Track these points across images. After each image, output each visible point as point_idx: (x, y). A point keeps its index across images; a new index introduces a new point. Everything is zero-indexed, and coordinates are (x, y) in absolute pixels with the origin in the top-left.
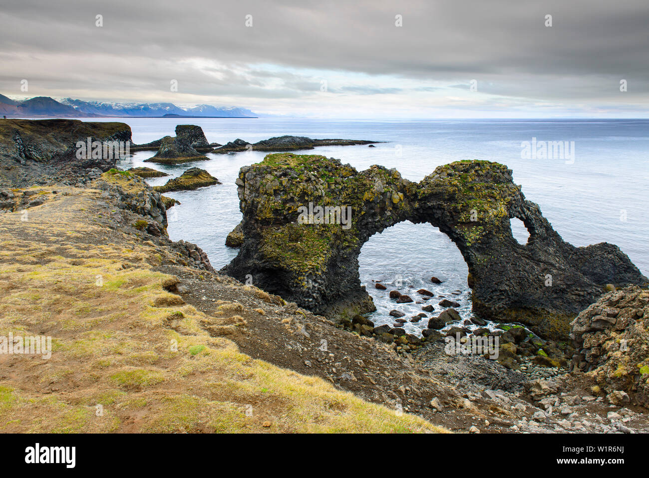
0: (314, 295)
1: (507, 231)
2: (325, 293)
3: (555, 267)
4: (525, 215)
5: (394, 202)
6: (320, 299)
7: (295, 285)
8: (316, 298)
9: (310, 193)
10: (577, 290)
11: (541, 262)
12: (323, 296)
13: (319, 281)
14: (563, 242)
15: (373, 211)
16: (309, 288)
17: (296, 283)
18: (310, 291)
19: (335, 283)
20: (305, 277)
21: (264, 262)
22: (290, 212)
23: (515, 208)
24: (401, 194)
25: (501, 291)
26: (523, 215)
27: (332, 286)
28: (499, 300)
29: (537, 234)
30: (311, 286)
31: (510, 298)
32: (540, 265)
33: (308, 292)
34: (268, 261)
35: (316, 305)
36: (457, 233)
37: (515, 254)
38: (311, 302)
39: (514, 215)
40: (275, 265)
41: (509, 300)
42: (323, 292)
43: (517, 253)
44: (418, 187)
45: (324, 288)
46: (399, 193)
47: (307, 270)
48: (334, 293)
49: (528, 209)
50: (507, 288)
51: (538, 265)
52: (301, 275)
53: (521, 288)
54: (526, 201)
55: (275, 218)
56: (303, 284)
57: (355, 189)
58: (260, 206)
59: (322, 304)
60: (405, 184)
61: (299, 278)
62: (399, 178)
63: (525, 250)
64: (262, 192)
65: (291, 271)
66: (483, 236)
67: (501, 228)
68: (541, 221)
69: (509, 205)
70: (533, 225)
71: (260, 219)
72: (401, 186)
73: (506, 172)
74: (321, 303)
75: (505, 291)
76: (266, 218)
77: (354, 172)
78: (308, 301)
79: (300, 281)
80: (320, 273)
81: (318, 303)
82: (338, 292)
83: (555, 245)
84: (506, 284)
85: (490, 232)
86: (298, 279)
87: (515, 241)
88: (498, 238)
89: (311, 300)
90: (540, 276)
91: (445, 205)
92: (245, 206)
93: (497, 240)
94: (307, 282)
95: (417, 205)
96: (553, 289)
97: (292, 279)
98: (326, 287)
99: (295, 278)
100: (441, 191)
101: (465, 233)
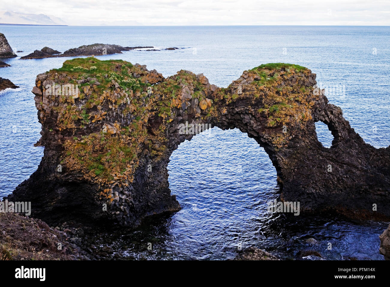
0: (122, 207)
1: (312, 134)
2: (133, 204)
3: (358, 168)
4: (329, 119)
5: (203, 108)
6: (127, 211)
7: (100, 199)
8: (123, 210)
9: (113, 101)
10: (379, 190)
11: (345, 164)
12: (132, 209)
13: (126, 192)
14: (365, 144)
15: (181, 118)
16: (115, 201)
17: (102, 196)
18: (117, 204)
19: (144, 194)
20: (111, 190)
21: (67, 176)
22: (93, 121)
23: (320, 111)
24: (209, 100)
25: (308, 194)
26: (327, 118)
27: (141, 197)
28: (306, 202)
29: (340, 137)
30: (117, 198)
31: (316, 200)
32: (344, 167)
33: (115, 205)
34: (70, 174)
35: (123, 218)
36: (265, 138)
37: (321, 158)
38: (119, 215)
39: (318, 119)
40: (78, 178)
41: (316, 203)
42: (131, 204)
43: (322, 156)
44: (226, 92)
45: (132, 200)
46: (207, 99)
47: (113, 182)
48: (142, 204)
49: (332, 113)
50: (314, 191)
51: (342, 167)
52: (107, 188)
53: (326, 190)
54: (330, 105)
55: (77, 128)
56: (109, 197)
57: (161, 96)
58: (60, 116)
59: (130, 216)
60: (212, 90)
61: (105, 191)
62: (206, 83)
63: (329, 153)
64: (62, 100)
65: (96, 183)
66: (290, 140)
67: (307, 132)
68: (343, 124)
69: (315, 110)
70: (337, 128)
71: (60, 130)
72: (208, 93)
73: (311, 76)
74: (128, 215)
75: (312, 193)
76: (67, 128)
77: (161, 79)
78: (115, 214)
79: (106, 193)
80: (127, 184)
81: (126, 215)
82: (148, 202)
83: (357, 147)
84: (312, 187)
85: (297, 136)
86: (103, 192)
87: (320, 144)
88: (304, 141)
89: (118, 212)
90: (344, 177)
91: (253, 110)
92: (44, 116)
93: (303, 144)
94: (114, 194)
95: (225, 111)
97: (97, 192)
98: (134, 199)
99: (101, 190)
100: (248, 96)
101: (273, 138)
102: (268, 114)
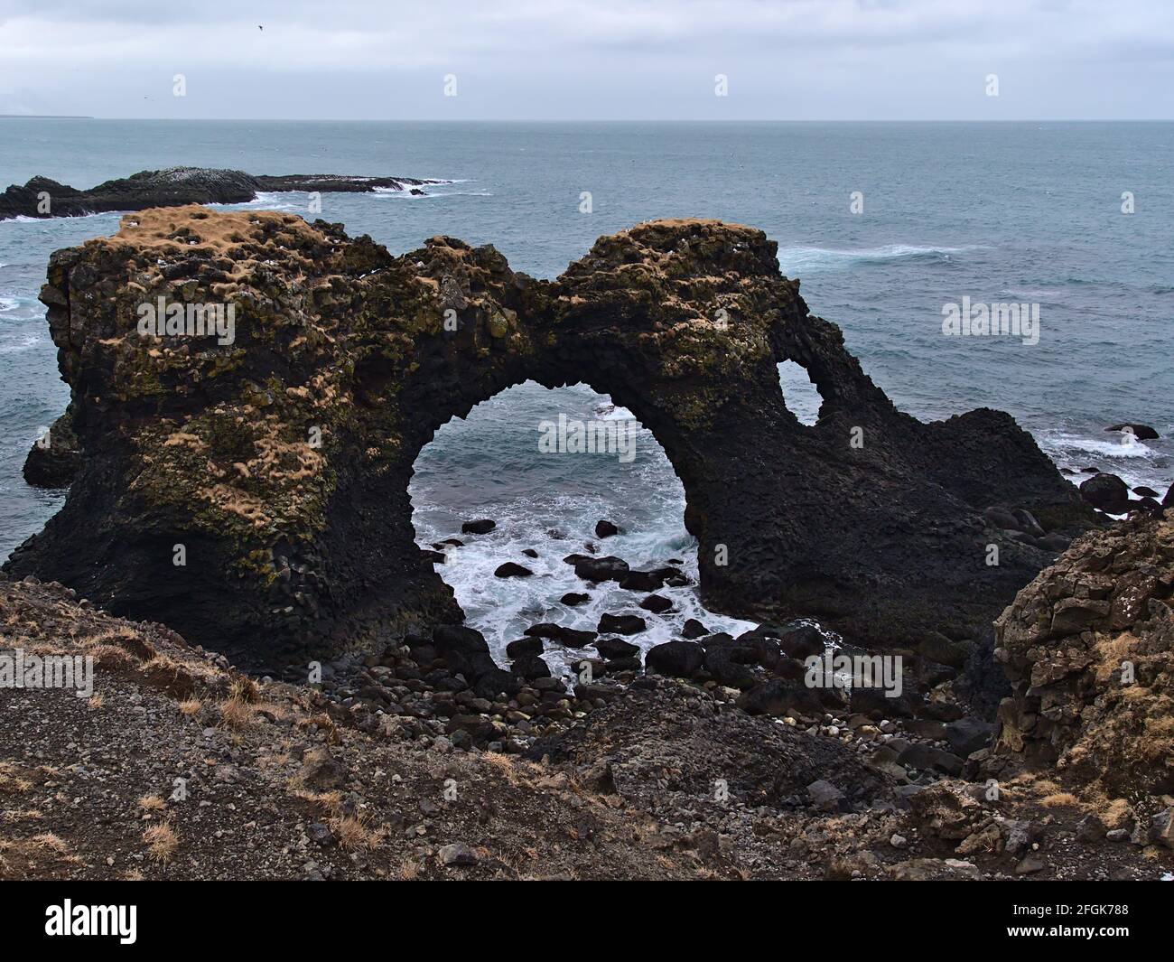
0: (298, 595)
1: (772, 394)
2: (326, 587)
3: (883, 473)
4: (811, 353)
5: (496, 334)
6: (313, 605)
7: (241, 576)
8: (302, 603)
9: (264, 319)
10: (933, 524)
11: (852, 465)
12: (324, 596)
13: (309, 557)
14: (897, 414)
15: (442, 360)
16: (281, 580)
17: (245, 568)
18: (284, 586)
19: (352, 559)
20: (270, 552)
21: (146, 519)
22: (211, 374)
23: (788, 335)
24: (510, 313)
25: (766, 541)
26: (805, 354)
27: (345, 568)
28: (761, 563)
29: (839, 397)
30: (286, 572)
31: (786, 556)
32: (848, 470)
33: (281, 590)
34: (157, 516)
35: (304, 623)
36: (656, 407)
37: (794, 451)
38: (291, 614)
39: (785, 353)
40: (180, 526)
41: (785, 562)
42: (321, 586)
43: (796, 445)
44: (553, 290)
45: (323, 575)
46: (505, 309)
48: (350, 584)
49: (817, 337)
50: (779, 533)
51: (846, 472)
52: (257, 547)
53: (810, 531)
54: (812, 317)
55: (167, 394)
56: (263, 570)
57: (387, 304)
58: (120, 362)
59: (321, 618)
60: (519, 285)
61: (253, 553)
62: (502, 269)
63: (814, 437)
64: (123, 320)
65: (227, 537)
66: (719, 410)
67: (758, 389)
68: (845, 364)
69: (774, 331)
70: (830, 375)
71: (124, 399)
72: (508, 292)
73: (764, 247)
74: (317, 616)
75: (776, 540)
76: (142, 395)
77: (381, 254)
78: (282, 612)
79: (255, 561)
80: (309, 535)
81: (311, 616)
82: (363, 581)
83: (879, 422)
84: (776, 524)
85: (734, 400)
86: (248, 557)
87: (791, 417)
89: (289, 609)
90: (852, 497)
91: (624, 335)
92: (76, 364)
93: (750, 417)
94: (276, 562)
95: (552, 339)
96: (881, 527)
97: (232, 559)
98: (328, 572)
99: (240, 554)
100: (611, 301)
101: (676, 405)
102: (663, 344)
